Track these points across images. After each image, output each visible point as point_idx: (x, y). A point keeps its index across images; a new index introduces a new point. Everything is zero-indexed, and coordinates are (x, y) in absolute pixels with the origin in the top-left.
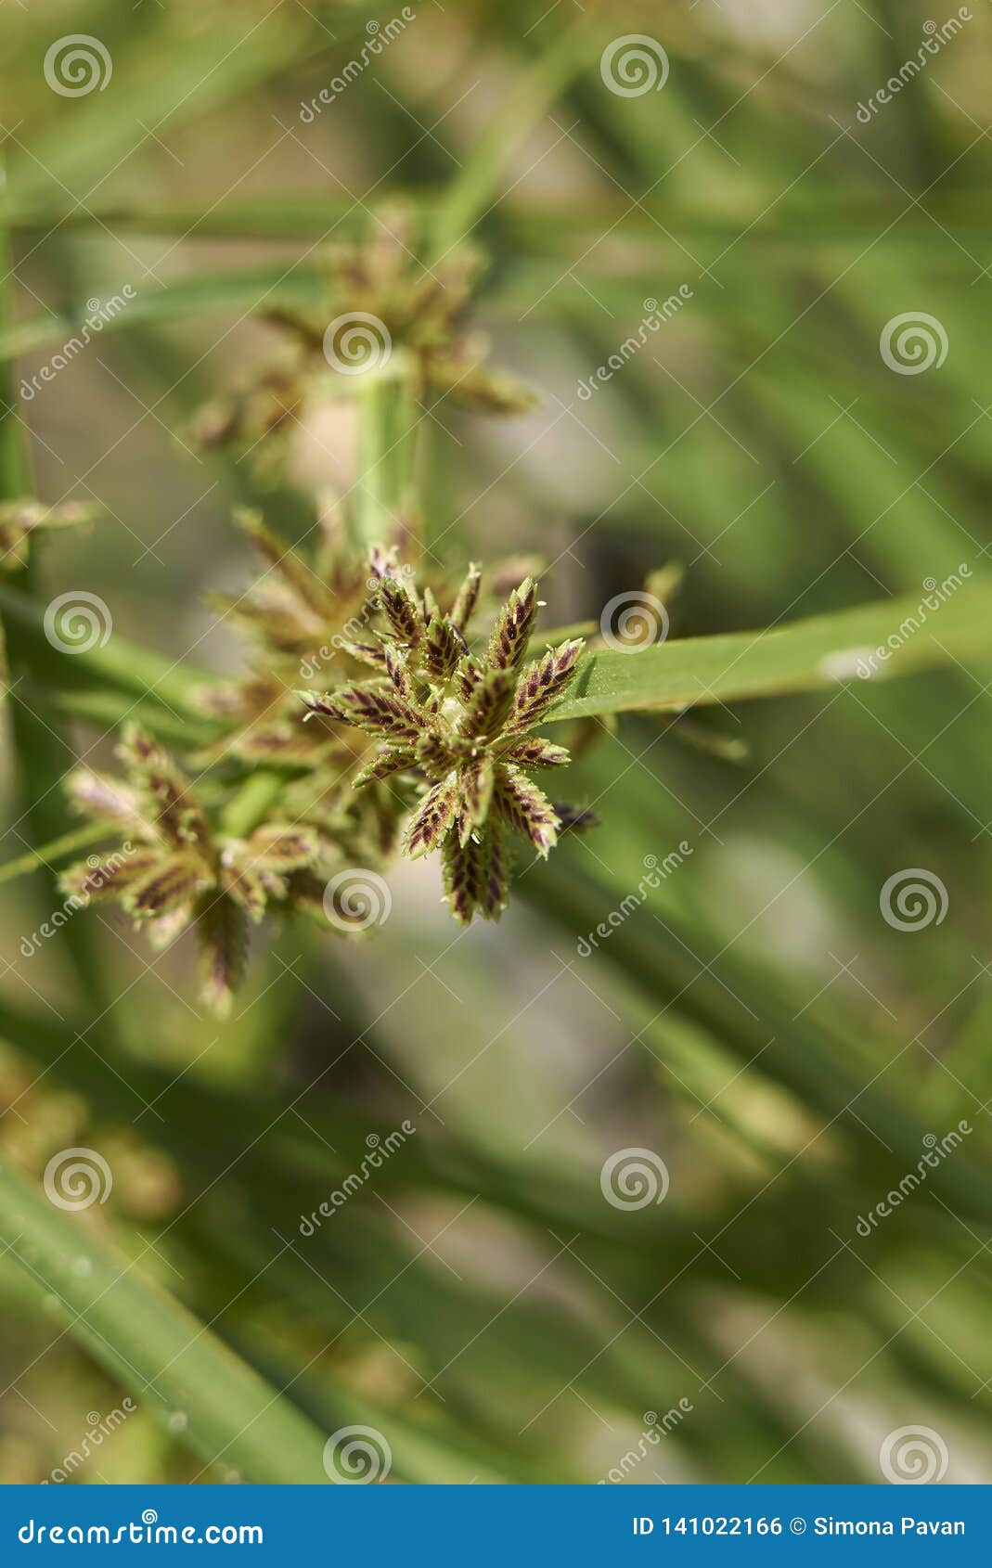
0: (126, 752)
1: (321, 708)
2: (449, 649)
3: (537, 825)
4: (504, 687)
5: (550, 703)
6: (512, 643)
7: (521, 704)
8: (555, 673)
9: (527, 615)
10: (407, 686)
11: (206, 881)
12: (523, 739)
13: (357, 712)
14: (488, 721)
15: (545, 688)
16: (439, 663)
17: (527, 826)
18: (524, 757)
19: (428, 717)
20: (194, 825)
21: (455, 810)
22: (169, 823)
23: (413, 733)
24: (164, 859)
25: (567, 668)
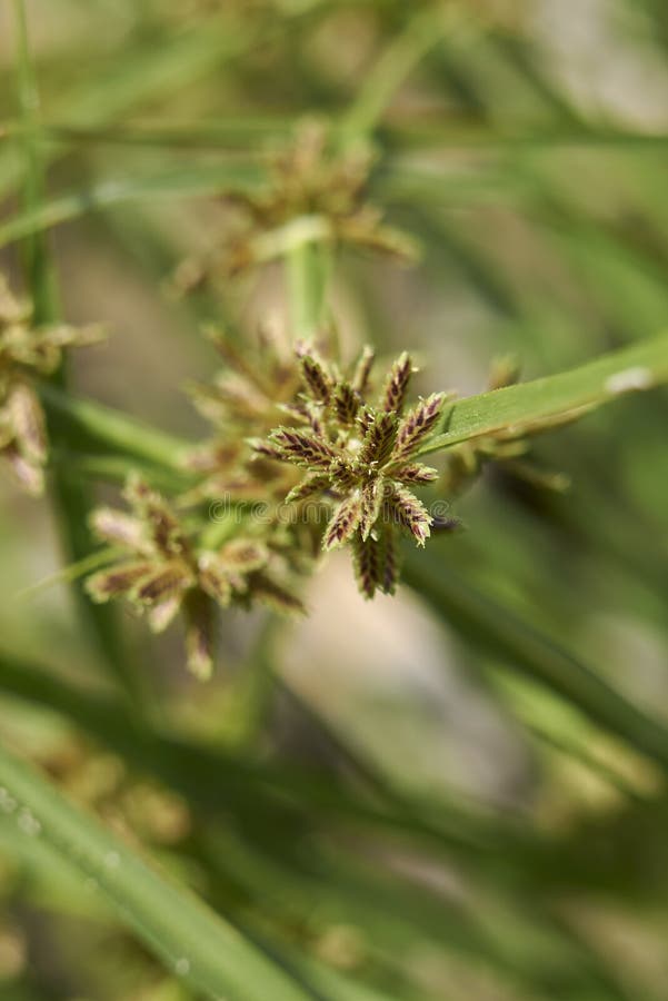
0: (130, 493)
1: (262, 450)
2: (351, 404)
3: (416, 523)
4: (389, 426)
5: (423, 438)
6: (395, 398)
7: (403, 440)
8: (426, 417)
9: (405, 378)
10: (323, 432)
11: (189, 581)
12: (404, 464)
13: (286, 448)
14: (379, 451)
15: (419, 428)
16: (344, 414)
17: (409, 526)
18: (407, 477)
19: (337, 452)
20: (180, 540)
21: (359, 516)
22: (161, 539)
23: (327, 463)
24: (159, 567)
25: (435, 413)
